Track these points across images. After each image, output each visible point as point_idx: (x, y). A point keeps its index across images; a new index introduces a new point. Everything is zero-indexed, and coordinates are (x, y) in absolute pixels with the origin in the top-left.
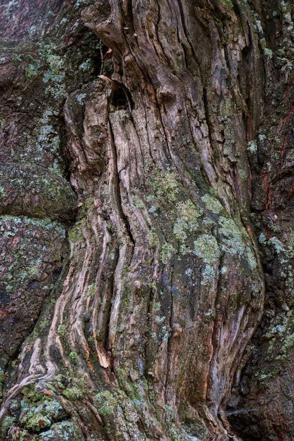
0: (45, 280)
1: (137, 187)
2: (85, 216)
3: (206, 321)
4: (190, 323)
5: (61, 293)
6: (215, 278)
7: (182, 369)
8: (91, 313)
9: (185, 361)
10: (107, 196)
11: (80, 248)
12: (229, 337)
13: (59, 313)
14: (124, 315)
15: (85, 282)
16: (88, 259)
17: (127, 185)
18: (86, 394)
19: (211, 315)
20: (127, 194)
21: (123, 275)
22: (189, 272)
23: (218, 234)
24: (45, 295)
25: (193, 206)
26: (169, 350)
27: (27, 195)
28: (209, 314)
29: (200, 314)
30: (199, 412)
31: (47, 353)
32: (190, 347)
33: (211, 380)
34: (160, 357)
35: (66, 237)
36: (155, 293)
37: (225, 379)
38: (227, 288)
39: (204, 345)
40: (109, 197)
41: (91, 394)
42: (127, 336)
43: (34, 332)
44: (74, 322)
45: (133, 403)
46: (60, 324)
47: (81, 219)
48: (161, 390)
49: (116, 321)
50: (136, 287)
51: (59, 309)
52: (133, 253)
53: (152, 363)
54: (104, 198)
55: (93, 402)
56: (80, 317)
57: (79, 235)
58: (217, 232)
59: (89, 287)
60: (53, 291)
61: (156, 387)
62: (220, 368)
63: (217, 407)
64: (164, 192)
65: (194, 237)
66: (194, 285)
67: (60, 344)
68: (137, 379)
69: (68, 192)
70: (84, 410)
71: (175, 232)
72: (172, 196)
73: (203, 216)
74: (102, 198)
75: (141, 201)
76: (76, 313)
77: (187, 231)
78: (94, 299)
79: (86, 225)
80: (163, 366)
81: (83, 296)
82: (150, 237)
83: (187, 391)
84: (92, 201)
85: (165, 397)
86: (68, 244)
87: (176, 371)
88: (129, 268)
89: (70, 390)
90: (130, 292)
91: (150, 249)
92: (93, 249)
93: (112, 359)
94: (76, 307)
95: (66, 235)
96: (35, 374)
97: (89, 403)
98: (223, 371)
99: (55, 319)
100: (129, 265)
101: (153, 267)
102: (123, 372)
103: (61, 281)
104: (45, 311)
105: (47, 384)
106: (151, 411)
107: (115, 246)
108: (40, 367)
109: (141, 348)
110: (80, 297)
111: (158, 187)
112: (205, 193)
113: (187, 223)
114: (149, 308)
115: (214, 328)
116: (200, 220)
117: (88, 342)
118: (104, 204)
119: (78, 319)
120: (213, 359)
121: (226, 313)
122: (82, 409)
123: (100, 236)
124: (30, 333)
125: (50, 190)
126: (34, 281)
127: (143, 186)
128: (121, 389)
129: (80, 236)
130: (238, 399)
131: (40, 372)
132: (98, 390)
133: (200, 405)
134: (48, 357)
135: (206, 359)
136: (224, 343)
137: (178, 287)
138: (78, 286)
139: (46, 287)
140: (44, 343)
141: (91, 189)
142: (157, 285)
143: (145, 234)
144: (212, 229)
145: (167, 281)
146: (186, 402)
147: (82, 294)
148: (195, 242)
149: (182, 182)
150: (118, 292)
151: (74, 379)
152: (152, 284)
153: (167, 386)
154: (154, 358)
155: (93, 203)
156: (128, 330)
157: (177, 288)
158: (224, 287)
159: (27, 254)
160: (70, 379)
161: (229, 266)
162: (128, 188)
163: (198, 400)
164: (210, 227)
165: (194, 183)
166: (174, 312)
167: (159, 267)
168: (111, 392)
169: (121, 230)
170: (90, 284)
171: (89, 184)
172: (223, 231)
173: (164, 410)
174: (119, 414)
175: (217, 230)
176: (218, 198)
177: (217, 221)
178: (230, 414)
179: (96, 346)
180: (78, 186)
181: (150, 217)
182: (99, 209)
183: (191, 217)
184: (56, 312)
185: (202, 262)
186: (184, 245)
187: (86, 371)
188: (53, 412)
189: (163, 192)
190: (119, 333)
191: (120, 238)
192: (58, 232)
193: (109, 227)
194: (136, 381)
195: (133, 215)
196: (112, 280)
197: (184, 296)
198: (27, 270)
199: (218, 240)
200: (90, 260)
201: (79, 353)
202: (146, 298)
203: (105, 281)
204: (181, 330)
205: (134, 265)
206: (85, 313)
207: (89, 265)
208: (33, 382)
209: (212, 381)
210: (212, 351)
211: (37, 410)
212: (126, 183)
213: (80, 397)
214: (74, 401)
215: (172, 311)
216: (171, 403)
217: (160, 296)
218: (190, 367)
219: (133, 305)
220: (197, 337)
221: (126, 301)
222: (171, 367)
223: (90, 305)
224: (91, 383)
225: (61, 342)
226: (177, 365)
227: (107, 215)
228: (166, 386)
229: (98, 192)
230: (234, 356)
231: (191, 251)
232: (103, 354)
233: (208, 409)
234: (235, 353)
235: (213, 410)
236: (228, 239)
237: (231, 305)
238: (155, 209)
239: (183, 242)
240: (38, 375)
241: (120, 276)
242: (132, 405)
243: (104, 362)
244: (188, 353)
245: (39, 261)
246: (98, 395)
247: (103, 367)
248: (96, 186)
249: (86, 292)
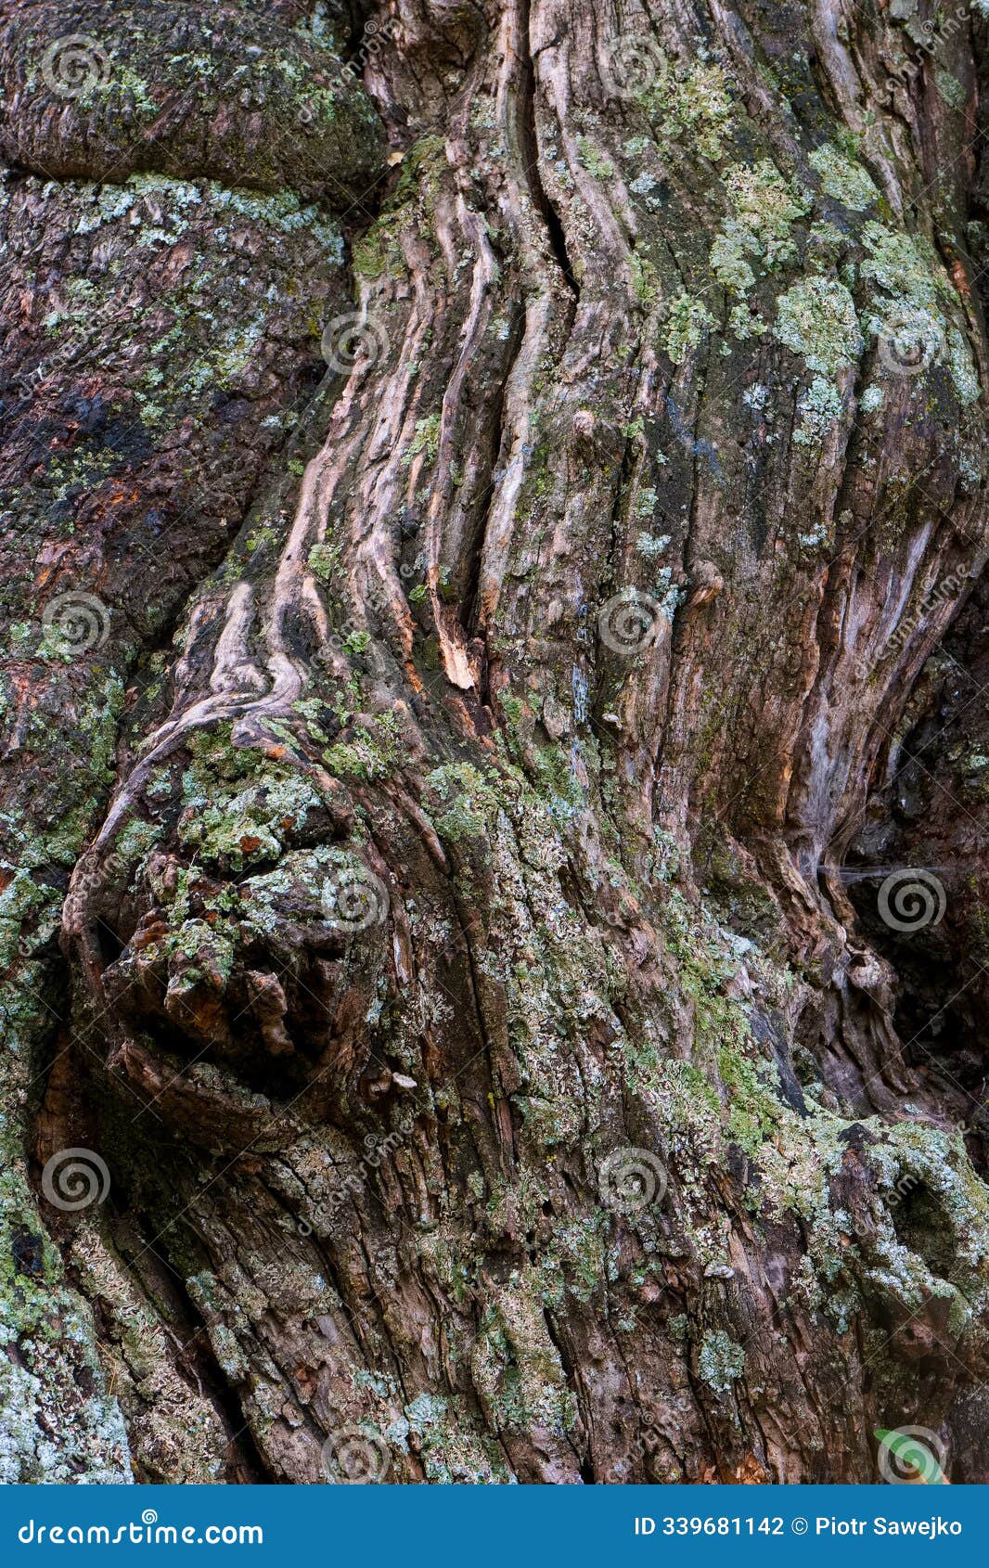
0: (266, 397)
1: (595, 108)
2: (412, 196)
3: (802, 562)
4: (748, 565)
5: (323, 442)
6: (842, 423)
7: (714, 713)
8: (424, 509)
9: (725, 688)
10: (492, 132)
11: (393, 300)
12: (876, 623)
13: (316, 504)
14: (535, 521)
15: (407, 409)
16: (418, 335)
17: (558, 99)
18: (398, 766)
19: (821, 542)
20: (559, 129)
21: (536, 393)
22: (755, 395)
23: (858, 279)
24: (268, 445)
25: (781, 182)
26: (675, 646)
27: (225, 110)
28: (813, 540)
29: (783, 539)
30: (758, 862)
31: (271, 630)
32: (743, 644)
33: (804, 760)
34: (646, 666)
35: (346, 264)
36: (642, 458)
37: (851, 761)
38: (878, 459)
39: (791, 643)
40: (495, 137)
41: (415, 769)
42: (541, 592)
43: (229, 564)
44: (364, 537)
45: (549, 810)
46: (315, 542)
47: (397, 206)
48: (641, 776)
49: (507, 539)
50: (580, 431)
51: (317, 493)
52: (571, 322)
53: (619, 685)
54: (478, 139)
55: (420, 793)
56: (385, 519)
57: (391, 256)
58: (857, 273)
59: (421, 424)
60: (295, 434)
61: (628, 766)
62: (838, 722)
63: (818, 849)
64: (685, 130)
65: (780, 282)
66: (769, 439)
67: (317, 602)
68: (566, 735)
69: (361, 112)
70: (388, 819)
71: (715, 262)
72: (710, 145)
73: (811, 216)
74: (474, 139)
75: (605, 154)
76: (371, 507)
77: (755, 261)
78: (433, 464)
79: (416, 225)
80: (653, 697)
81: (397, 452)
82: (632, 271)
83: (724, 788)
84: (437, 147)
85: (655, 799)
86: (351, 285)
87: (694, 717)
88: (557, 371)
89: (348, 750)
90: (557, 448)
91: (629, 312)
92: (435, 303)
93: (487, 662)
94: (373, 487)
95: (344, 257)
96: (233, 690)
97: (405, 798)
98: (847, 735)
99: (301, 524)
100: (557, 362)
101: (636, 370)
102: (521, 710)
103: (322, 403)
104: (267, 497)
105: (272, 725)
106: (606, 841)
107: (511, 296)
108: (250, 672)
109: (583, 632)
110: (387, 457)
111: (664, 111)
112: (822, 140)
113: (757, 236)
114: (617, 504)
115: (827, 588)
116: (800, 227)
117: (410, 602)
118: (478, 158)
119: (379, 525)
120: (815, 692)
121: (871, 541)
122: (381, 813)
123: (463, 263)
124: (215, 566)
125: (300, 98)
126: (234, 396)
127: (613, 106)
128: (512, 762)
129: (394, 261)
130: (888, 831)
131: (248, 687)
132: (437, 758)
133: (763, 838)
134: (276, 642)
135: (793, 689)
136: (858, 639)
137: (718, 442)
138: (383, 421)
139: (272, 421)
140: (263, 598)
141: (434, 109)
142: (648, 430)
143: (613, 261)
144: (838, 260)
145: (682, 421)
146: (718, 825)
147: (394, 447)
148: (781, 299)
149: (747, 100)
150: (518, 446)
151: (361, 715)
152: (634, 426)
153: (661, 765)
154: (624, 669)
155: (441, 153)
156: (544, 570)
157: (715, 445)
158: (871, 456)
159: (214, 305)
160: (345, 715)
161: (892, 386)
162: (562, 110)
163: (756, 823)
164: (834, 253)
165: (786, 106)
166: (700, 522)
167: (657, 373)
168: (479, 767)
169: (534, 245)
170: (421, 414)
171: (430, 93)
172: (877, 269)
173: (649, 840)
174: (502, 840)
175: (857, 265)
176: (863, 160)
177: (857, 236)
178: (859, 877)
179: (437, 616)
180: (392, 96)
181: (634, 208)
182: (462, 172)
183: (772, 217)
184: (306, 501)
185: (802, 365)
186: (744, 306)
187: (400, 694)
188: (289, 813)
189: (680, 130)
190: (513, 580)
191: (530, 270)
192: (319, 244)
193: (495, 235)
194: (564, 738)
195: (576, 198)
196: (497, 406)
197: (737, 472)
198: (213, 361)
199: (860, 299)
200: (424, 339)
201: (379, 635)
202: (610, 472)
203: (474, 408)
204: (719, 582)
205: (575, 362)
206: (402, 510)
207: (422, 355)
208: (226, 715)
209: (809, 764)
210: (816, 662)
211: (235, 805)
212: (558, 93)
213: (377, 775)
214: (358, 785)
215: (692, 520)
216: (672, 820)
217: (656, 468)
218: (739, 710)
219: (567, 492)
220: (771, 614)
221: (543, 476)
222: (680, 704)
223: (421, 485)
224: (415, 731)
225: (319, 596)
226: (700, 699)
227: (488, 194)
228: (658, 765)
229: (459, 119)
230: (886, 687)
231: (764, 329)
232: (457, 643)
233: (787, 852)
234: (889, 678)
235: (805, 860)
236: (890, 296)
237: (888, 516)
238: (651, 185)
239: (742, 295)
240: (243, 696)
241: (524, 394)
242: (547, 814)
243: (461, 671)
244: (737, 662)
245: (253, 333)
246: (439, 773)
247: (456, 687)
248: (452, 100)
249: (409, 440)
